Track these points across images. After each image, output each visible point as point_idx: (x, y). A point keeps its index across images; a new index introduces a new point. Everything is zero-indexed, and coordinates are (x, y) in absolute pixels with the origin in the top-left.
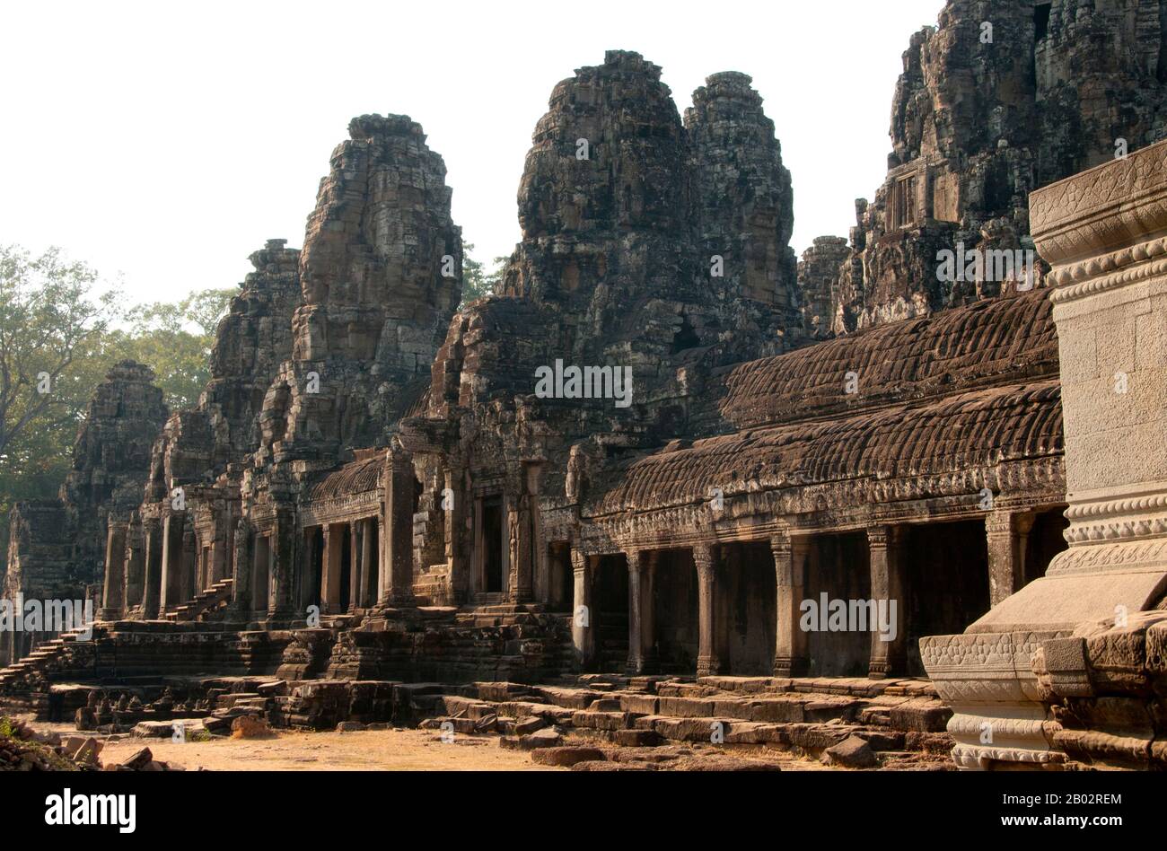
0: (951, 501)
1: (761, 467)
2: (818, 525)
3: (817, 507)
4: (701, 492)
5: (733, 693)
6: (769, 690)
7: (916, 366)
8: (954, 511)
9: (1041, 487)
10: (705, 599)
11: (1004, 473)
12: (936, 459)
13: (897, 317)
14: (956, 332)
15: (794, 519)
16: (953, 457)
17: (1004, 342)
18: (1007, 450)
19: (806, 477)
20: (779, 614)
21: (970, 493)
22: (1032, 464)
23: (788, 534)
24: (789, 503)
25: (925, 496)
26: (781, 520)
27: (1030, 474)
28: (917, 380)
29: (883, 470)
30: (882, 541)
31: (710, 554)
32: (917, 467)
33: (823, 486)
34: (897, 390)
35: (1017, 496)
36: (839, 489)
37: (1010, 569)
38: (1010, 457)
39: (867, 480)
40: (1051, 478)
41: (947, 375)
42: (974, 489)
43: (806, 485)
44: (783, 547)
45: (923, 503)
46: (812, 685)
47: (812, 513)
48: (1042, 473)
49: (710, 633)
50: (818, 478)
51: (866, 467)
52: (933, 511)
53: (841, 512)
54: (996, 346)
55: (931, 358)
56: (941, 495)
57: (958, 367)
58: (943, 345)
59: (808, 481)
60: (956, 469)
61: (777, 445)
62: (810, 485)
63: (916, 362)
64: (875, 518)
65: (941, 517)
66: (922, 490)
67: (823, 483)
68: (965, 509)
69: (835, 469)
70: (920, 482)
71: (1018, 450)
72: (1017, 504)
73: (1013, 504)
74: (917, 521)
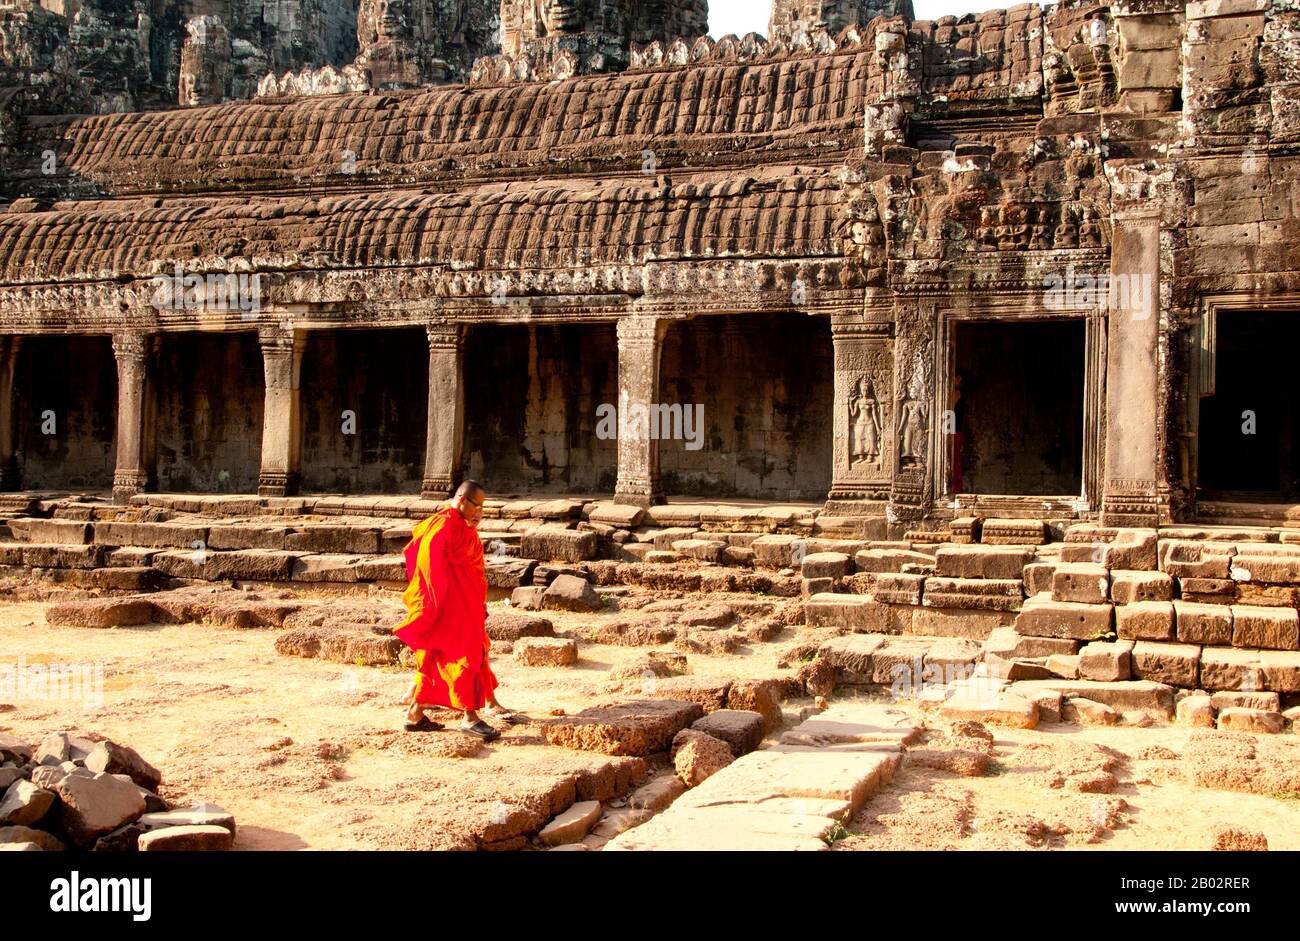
0: (569, 301)
1: (244, 243)
2: (345, 318)
3: (348, 297)
4: (131, 266)
5: (199, 515)
6: (269, 512)
7: (399, 146)
8: (571, 312)
9: (704, 292)
10: (129, 399)
11: (656, 274)
12: (546, 252)
13: (322, 90)
14: (452, 114)
15: (306, 309)
16: (574, 252)
17: (527, 131)
18: (659, 249)
19: (331, 258)
20: (267, 421)
21: (598, 293)
22: (696, 266)
23: (289, 326)
24: (299, 288)
25: (532, 292)
26: (282, 309)
27: (693, 278)
28: (402, 162)
29: (462, 258)
30: (450, 341)
31: (143, 344)
32: (518, 258)
33: (360, 273)
34: (375, 171)
35: (668, 300)
36: (388, 277)
37: (650, 380)
38: (663, 257)
39: (435, 269)
40: (722, 283)
41: (451, 160)
42: (606, 289)
43: (330, 269)
44: (280, 342)
45: (525, 301)
46: (343, 507)
47: (337, 304)
48: (710, 277)
49: (137, 442)
50: (352, 261)
51: (434, 254)
52: (537, 310)
53: (387, 304)
54: (517, 135)
55: (419, 141)
56: (554, 293)
57: (465, 154)
58: (436, 129)
59: (335, 265)
60: (578, 265)
61: (259, 217)
62: (338, 269)
63: (399, 142)
64: (443, 314)
65: (548, 319)
66: (528, 285)
67: (360, 268)
68: (588, 311)
69: (379, 252)
70: (525, 276)
71: (676, 250)
72: (667, 309)
73: (660, 309)
74: (513, 321)
